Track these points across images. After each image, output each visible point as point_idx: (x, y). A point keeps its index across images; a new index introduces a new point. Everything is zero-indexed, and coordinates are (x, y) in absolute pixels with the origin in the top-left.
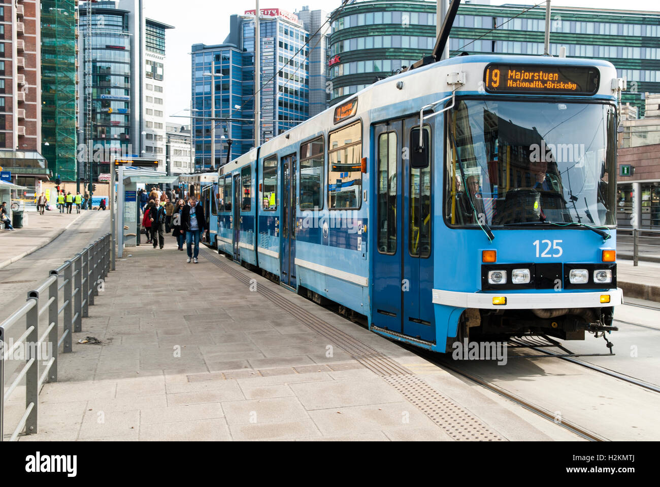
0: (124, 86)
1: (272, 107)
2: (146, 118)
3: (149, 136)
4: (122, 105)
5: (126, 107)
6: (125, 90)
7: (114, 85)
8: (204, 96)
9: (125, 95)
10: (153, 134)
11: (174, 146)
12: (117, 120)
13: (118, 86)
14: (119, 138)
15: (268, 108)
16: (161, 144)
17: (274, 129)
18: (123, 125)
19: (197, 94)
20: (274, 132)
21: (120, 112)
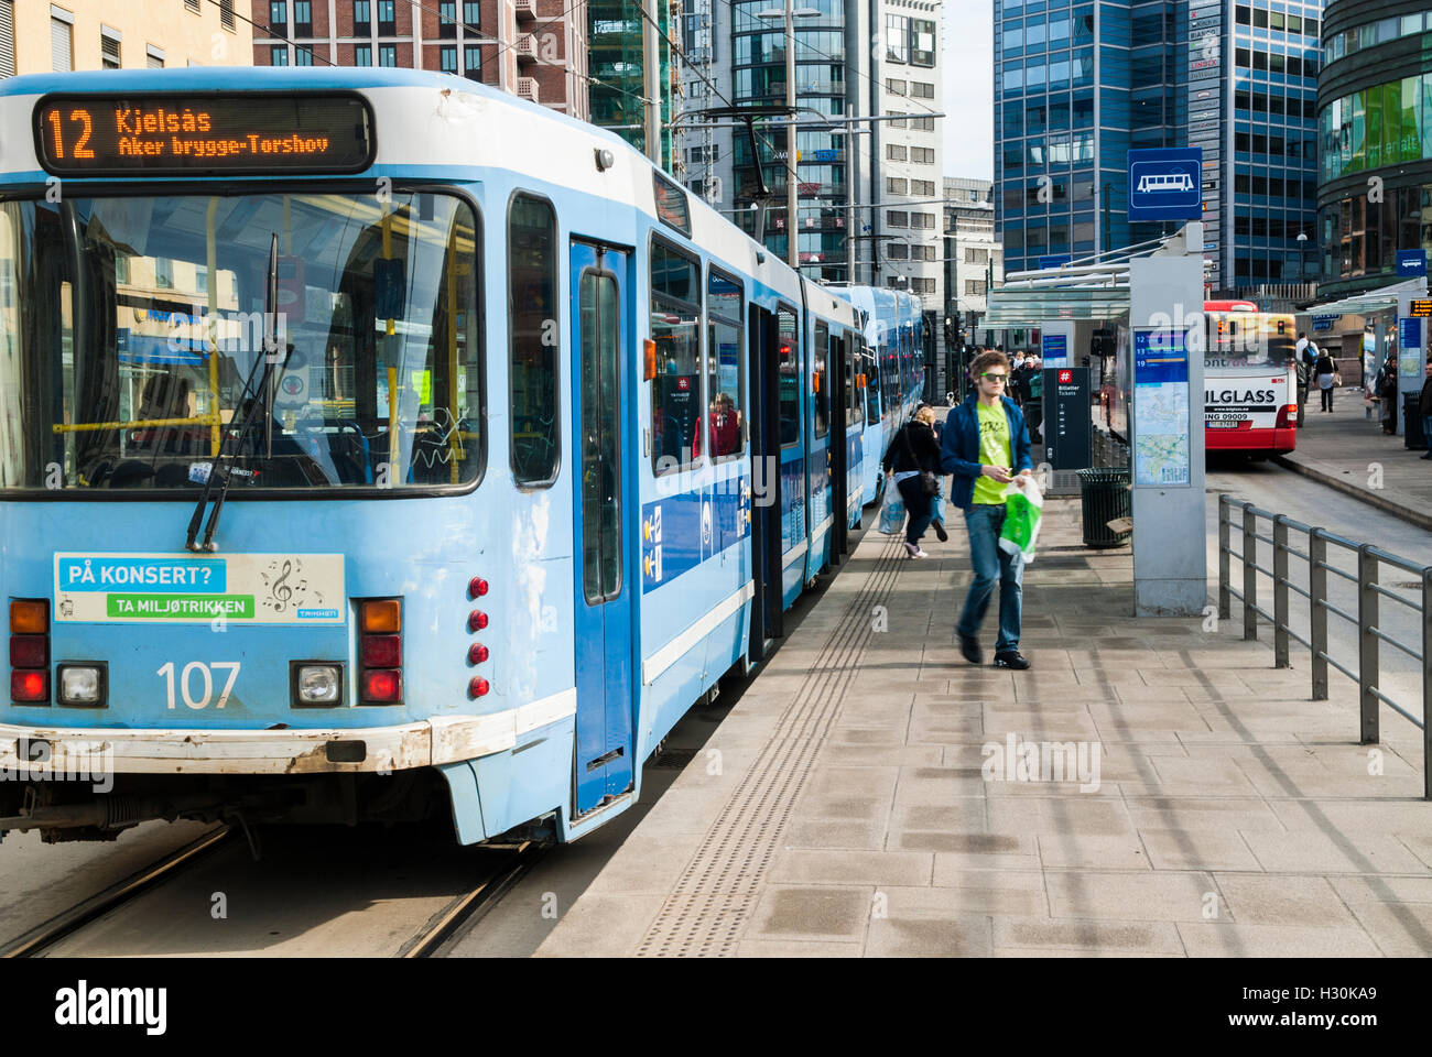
0: (828, 91)
1: (1216, 113)
2: (889, 169)
3: (896, 218)
4: (824, 142)
5: (836, 145)
6: (833, 100)
7: (806, 90)
8: (1025, 97)
9: (833, 113)
10: (909, 210)
11: (966, 239)
12: (813, 181)
13: (814, 90)
14: (819, 226)
15: (1205, 115)
16: (932, 236)
17: (1223, 174)
18: (829, 192)
19: (1008, 94)
20: (1221, 184)
21: (820, 159)
